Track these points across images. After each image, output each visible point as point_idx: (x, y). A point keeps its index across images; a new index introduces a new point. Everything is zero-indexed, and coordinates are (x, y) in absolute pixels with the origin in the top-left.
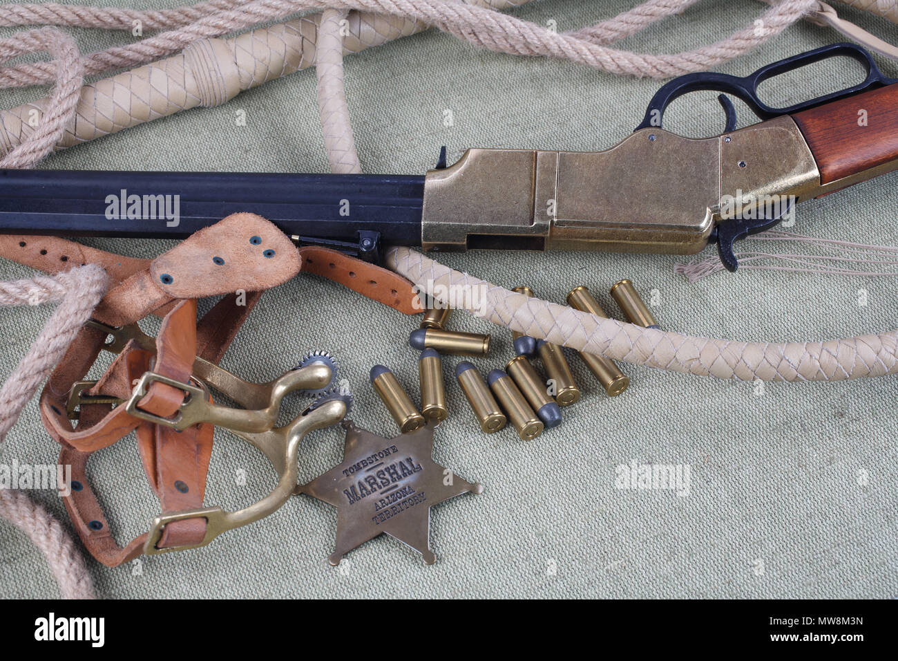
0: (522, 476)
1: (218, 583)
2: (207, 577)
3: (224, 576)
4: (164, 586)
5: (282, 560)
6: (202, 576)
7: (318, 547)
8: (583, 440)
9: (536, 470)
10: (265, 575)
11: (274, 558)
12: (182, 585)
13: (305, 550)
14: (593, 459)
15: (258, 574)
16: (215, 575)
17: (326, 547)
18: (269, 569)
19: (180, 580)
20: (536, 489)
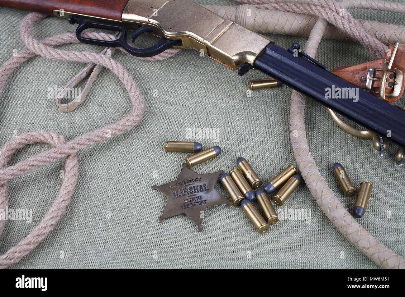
0: (259, 257)
1: (112, 236)
2: (109, 231)
3: (116, 234)
4: (92, 226)
5: (141, 240)
6: (108, 230)
7: (158, 242)
8: (296, 254)
9: (267, 257)
10: (130, 242)
11: (138, 237)
12: (99, 229)
13: (152, 241)
14: (295, 265)
15: (128, 240)
16: (113, 232)
17: (160, 244)
18: (133, 241)
19: (99, 227)
20: (261, 265)
